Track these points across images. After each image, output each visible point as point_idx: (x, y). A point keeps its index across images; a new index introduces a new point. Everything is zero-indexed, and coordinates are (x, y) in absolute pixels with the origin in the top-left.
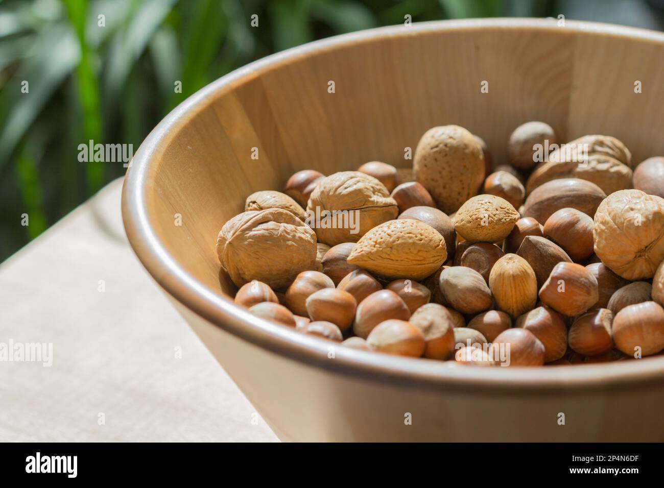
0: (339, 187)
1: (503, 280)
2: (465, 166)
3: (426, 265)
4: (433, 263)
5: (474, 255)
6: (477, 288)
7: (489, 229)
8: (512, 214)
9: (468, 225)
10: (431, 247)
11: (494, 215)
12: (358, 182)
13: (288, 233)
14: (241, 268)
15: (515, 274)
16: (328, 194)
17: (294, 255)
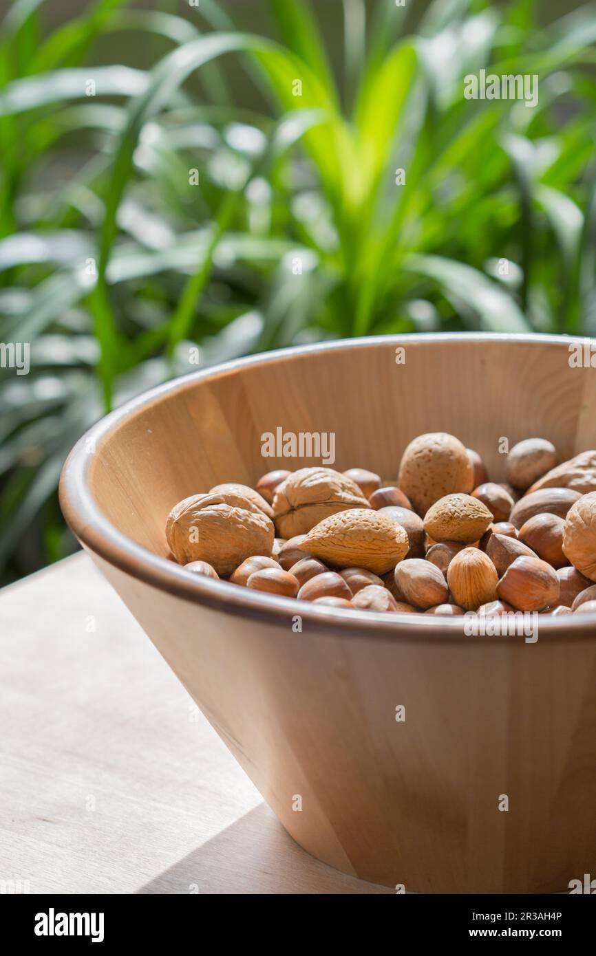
0: (305, 479)
1: (458, 571)
2: (448, 473)
3: (381, 555)
4: (390, 554)
5: (439, 553)
6: (431, 579)
7: (455, 526)
8: (482, 512)
9: (435, 521)
10: (389, 537)
11: (461, 511)
12: (326, 476)
13: (240, 517)
14: (188, 551)
15: (471, 565)
16: (293, 488)
17: (244, 539)
